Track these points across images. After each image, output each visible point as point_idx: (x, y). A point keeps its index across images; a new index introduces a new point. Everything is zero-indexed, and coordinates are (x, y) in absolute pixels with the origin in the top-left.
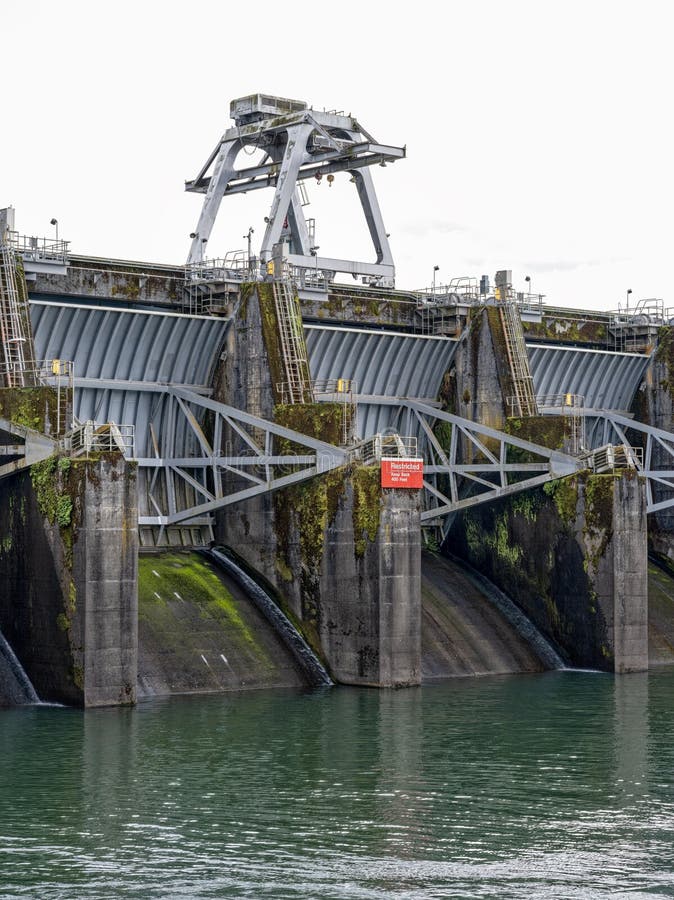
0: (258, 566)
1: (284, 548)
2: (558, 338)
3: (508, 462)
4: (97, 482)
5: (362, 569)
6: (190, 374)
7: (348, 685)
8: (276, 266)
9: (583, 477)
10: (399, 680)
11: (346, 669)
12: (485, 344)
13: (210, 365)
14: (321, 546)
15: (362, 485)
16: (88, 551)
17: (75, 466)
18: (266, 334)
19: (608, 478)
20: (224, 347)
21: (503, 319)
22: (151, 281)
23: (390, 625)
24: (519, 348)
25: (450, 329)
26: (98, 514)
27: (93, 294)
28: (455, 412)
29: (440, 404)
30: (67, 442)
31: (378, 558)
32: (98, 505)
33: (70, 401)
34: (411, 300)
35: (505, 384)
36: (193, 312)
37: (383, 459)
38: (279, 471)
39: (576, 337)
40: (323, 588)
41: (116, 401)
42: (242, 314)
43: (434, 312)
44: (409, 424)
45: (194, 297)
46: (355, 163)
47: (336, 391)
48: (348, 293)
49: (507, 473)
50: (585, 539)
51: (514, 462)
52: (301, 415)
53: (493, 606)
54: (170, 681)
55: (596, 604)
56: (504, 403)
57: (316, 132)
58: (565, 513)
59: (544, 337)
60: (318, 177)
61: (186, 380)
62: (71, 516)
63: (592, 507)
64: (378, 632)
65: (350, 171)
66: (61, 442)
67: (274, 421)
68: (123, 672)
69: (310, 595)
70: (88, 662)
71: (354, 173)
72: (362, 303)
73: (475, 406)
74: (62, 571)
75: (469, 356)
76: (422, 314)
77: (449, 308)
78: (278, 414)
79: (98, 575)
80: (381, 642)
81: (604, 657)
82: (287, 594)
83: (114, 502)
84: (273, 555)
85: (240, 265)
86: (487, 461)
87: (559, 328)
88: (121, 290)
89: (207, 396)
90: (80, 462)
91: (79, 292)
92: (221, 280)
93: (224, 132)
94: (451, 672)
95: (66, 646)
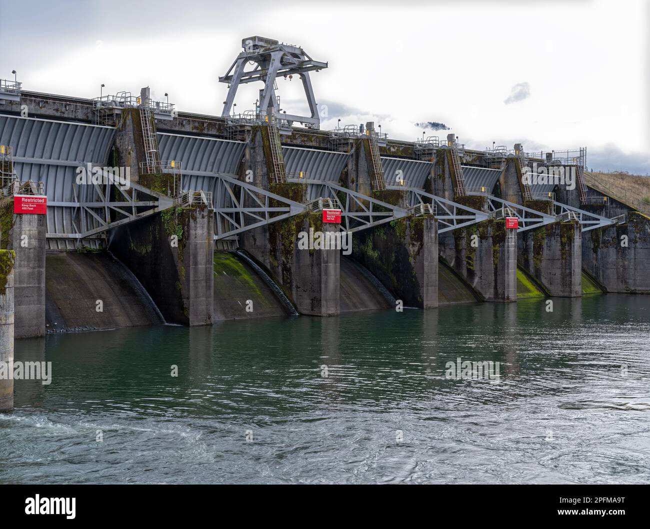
0: (261, 259)
1: (273, 251)
2: (392, 154)
3: (373, 211)
4: (195, 219)
5: (313, 261)
6: (228, 169)
7: (306, 315)
8: (269, 118)
9: (409, 218)
10: (330, 312)
11: (305, 308)
12: (362, 156)
13: (237, 164)
14: (292, 250)
15: (313, 221)
16: (191, 251)
17: (185, 211)
18: (265, 150)
19: (422, 219)
20: (244, 156)
21: (370, 144)
22: (210, 124)
23: (326, 287)
24: (378, 159)
25: (345, 149)
26: (196, 234)
27: (183, 130)
28: (347, 187)
29: (340, 184)
30: (180, 200)
31: (321, 256)
32: (195, 230)
33: (180, 180)
34: (327, 135)
35: (371, 174)
36: (229, 139)
37: (324, 209)
38: (272, 215)
39: (400, 154)
40: (293, 270)
41: (193, 180)
42: (253, 140)
43: (338, 141)
44: (326, 192)
45: (230, 132)
46: (303, 70)
47: (299, 177)
48: (299, 131)
49: (372, 216)
50: (410, 247)
51: (376, 212)
52: (282, 188)
53: (366, 278)
54: (225, 314)
55: (415, 277)
56: (371, 184)
57: (284, 54)
58: (400, 235)
59: (386, 153)
60: (285, 76)
61: (226, 171)
62: (182, 235)
63: (413, 232)
64: (320, 290)
65: (299, 74)
66: (176, 200)
67: (269, 191)
68: (207, 309)
69: (287, 273)
70: (191, 305)
71: (301, 74)
72: (305, 136)
73: (357, 185)
74: (178, 261)
75: (354, 162)
76: (332, 142)
77: (345, 139)
78: (271, 188)
79: (196, 264)
80: (322, 295)
81: (418, 301)
82: (275, 272)
83: (203, 229)
84: (268, 254)
85: (252, 117)
86: (363, 211)
87: (392, 150)
88: (196, 128)
89: (236, 179)
90: (187, 210)
91: (177, 129)
92: (243, 124)
93: (239, 54)
94: (350, 309)
95: (180, 297)
